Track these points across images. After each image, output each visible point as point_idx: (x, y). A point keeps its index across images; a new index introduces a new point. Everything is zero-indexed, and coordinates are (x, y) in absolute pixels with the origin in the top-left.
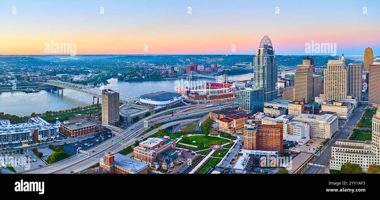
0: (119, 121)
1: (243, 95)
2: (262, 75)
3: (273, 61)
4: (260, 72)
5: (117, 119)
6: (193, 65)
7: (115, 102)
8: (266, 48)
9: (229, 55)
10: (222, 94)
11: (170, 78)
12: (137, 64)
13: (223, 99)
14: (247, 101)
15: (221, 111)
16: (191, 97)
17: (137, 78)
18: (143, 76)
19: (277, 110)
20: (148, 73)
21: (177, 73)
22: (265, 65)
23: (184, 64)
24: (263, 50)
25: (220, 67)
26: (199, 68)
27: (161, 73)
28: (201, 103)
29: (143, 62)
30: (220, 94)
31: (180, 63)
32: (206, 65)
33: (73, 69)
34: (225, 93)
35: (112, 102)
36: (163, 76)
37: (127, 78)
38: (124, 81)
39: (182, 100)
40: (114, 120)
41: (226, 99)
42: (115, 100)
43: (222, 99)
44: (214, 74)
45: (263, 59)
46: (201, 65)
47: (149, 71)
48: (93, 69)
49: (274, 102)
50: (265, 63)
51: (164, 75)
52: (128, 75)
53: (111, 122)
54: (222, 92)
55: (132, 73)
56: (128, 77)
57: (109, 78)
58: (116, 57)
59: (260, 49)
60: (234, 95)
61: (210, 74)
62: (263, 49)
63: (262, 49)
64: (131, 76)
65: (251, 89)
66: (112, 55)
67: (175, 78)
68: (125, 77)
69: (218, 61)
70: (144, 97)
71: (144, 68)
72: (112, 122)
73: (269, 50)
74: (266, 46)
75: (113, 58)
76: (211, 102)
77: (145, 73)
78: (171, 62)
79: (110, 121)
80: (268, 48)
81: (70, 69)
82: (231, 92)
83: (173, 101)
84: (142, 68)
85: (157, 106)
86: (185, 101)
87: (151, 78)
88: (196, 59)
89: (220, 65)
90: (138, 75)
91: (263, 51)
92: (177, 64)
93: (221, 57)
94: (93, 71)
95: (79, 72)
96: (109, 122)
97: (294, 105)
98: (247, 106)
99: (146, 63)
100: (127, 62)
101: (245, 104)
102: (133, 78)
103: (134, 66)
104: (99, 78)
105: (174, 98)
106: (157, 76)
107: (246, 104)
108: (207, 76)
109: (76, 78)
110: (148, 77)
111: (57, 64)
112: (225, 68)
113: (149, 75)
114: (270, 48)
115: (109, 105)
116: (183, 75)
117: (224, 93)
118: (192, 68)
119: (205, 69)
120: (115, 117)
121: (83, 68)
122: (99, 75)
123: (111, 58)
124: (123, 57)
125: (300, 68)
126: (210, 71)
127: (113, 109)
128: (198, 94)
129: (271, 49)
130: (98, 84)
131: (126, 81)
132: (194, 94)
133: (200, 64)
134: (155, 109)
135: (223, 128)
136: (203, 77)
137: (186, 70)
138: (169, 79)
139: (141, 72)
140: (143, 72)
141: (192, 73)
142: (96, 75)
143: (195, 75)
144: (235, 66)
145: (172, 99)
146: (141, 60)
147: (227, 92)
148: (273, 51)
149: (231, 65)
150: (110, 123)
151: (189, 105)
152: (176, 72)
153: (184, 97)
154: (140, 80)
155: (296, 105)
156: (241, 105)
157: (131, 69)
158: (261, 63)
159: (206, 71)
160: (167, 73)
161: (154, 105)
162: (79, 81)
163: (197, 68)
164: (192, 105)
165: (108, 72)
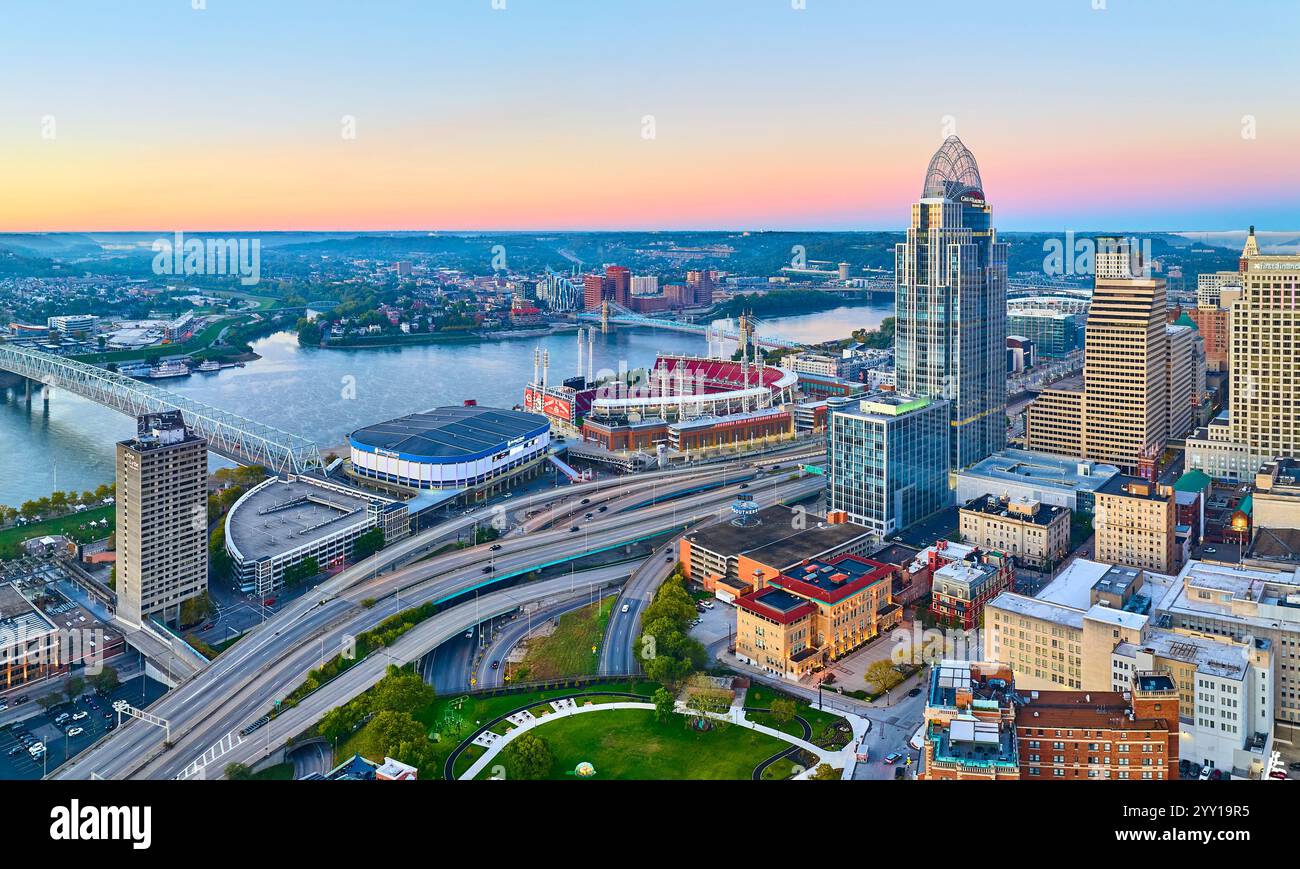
0: (204, 593)
1: (848, 440)
2: (939, 333)
3: (987, 261)
4: (927, 317)
5: (192, 586)
6: (613, 275)
7: (180, 488)
8: (958, 199)
9: (756, 233)
10: (738, 418)
11: (516, 333)
12: (390, 270)
13: (743, 443)
14: (868, 470)
15: (739, 531)
16: (594, 434)
17: (377, 333)
18: (405, 321)
19: (1032, 527)
20: (426, 312)
21: (547, 309)
22: (955, 283)
23: (577, 271)
24: (945, 205)
25: (723, 280)
26: (636, 285)
27: (483, 308)
28: (640, 466)
29: (417, 262)
30: (728, 419)
31: (563, 266)
32: (668, 276)
33: (132, 292)
34: (755, 414)
35: (164, 492)
36: (488, 323)
37: (335, 331)
38: (323, 344)
39: (553, 450)
40: (173, 592)
41: (759, 440)
42: (179, 481)
43: (736, 444)
44: (699, 311)
45: (943, 251)
46: (645, 275)
47: (432, 302)
48: (211, 292)
49: (996, 469)
50: (955, 275)
51: (491, 317)
52: (343, 321)
53: (160, 602)
54: (740, 411)
55: (358, 311)
56: (343, 326)
57: (266, 329)
58: (320, 239)
59: (926, 201)
60: (793, 424)
61: (684, 312)
62: (941, 200)
63: (937, 203)
64: (353, 324)
65: (891, 410)
66: (304, 234)
67: (538, 331)
68: (329, 327)
69: (714, 255)
70: (368, 439)
71: (414, 287)
72: (165, 605)
73: (968, 207)
74: (953, 190)
75: (305, 244)
76: (687, 459)
77: (415, 310)
78: (530, 262)
79: (149, 601)
80: (966, 199)
81: (121, 294)
82: (781, 408)
83: (505, 461)
84: (407, 286)
85: (425, 485)
86: (563, 456)
87: (436, 329)
88: (625, 250)
89: (721, 275)
90: (383, 321)
91: (940, 210)
92: (548, 268)
93: (725, 242)
94: (211, 300)
95: (151, 306)
96: (143, 608)
97: (1125, 500)
98: (869, 496)
99: (432, 264)
100: (356, 263)
101: (860, 486)
102: (362, 330)
103: (377, 278)
104: (224, 331)
105: (512, 445)
106: (460, 321)
107: (867, 488)
108: (668, 324)
109: (128, 333)
110: (423, 328)
111: (78, 271)
112: (742, 286)
113: (430, 320)
114: (972, 200)
115: (144, 508)
116: (570, 316)
117: (744, 416)
118: (609, 290)
119: (660, 291)
120: (180, 575)
121: (171, 288)
122: (224, 320)
123: (296, 247)
124: (347, 243)
125: (1112, 295)
126: (681, 302)
127: (172, 531)
128: (625, 422)
129: (976, 203)
130: (206, 362)
131: (333, 346)
132: (608, 422)
133: (642, 268)
134: (414, 506)
135: (757, 651)
136: (651, 327)
137: (582, 296)
138: (510, 333)
139: (400, 305)
140: (407, 305)
141: (608, 309)
142: (215, 318)
143: (617, 319)
144: (783, 279)
145: (500, 450)
146: (412, 255)
147: (760, 406)
148: (986, 211)
149: (764, 273)
150: (151, 610)
151: (582, 481)
152: (541, 304)
153: (563, 432)
154: (391, 341)
155: (1135, 501)
156: (838, 489)
157: (359, 291)
158: (934, 274)
159: (666, 299)
160: (504, 309)
161: (414, 483)
162: (133, 348)
163: (627, 288)
164: (594, 479)
165: (270, 302)
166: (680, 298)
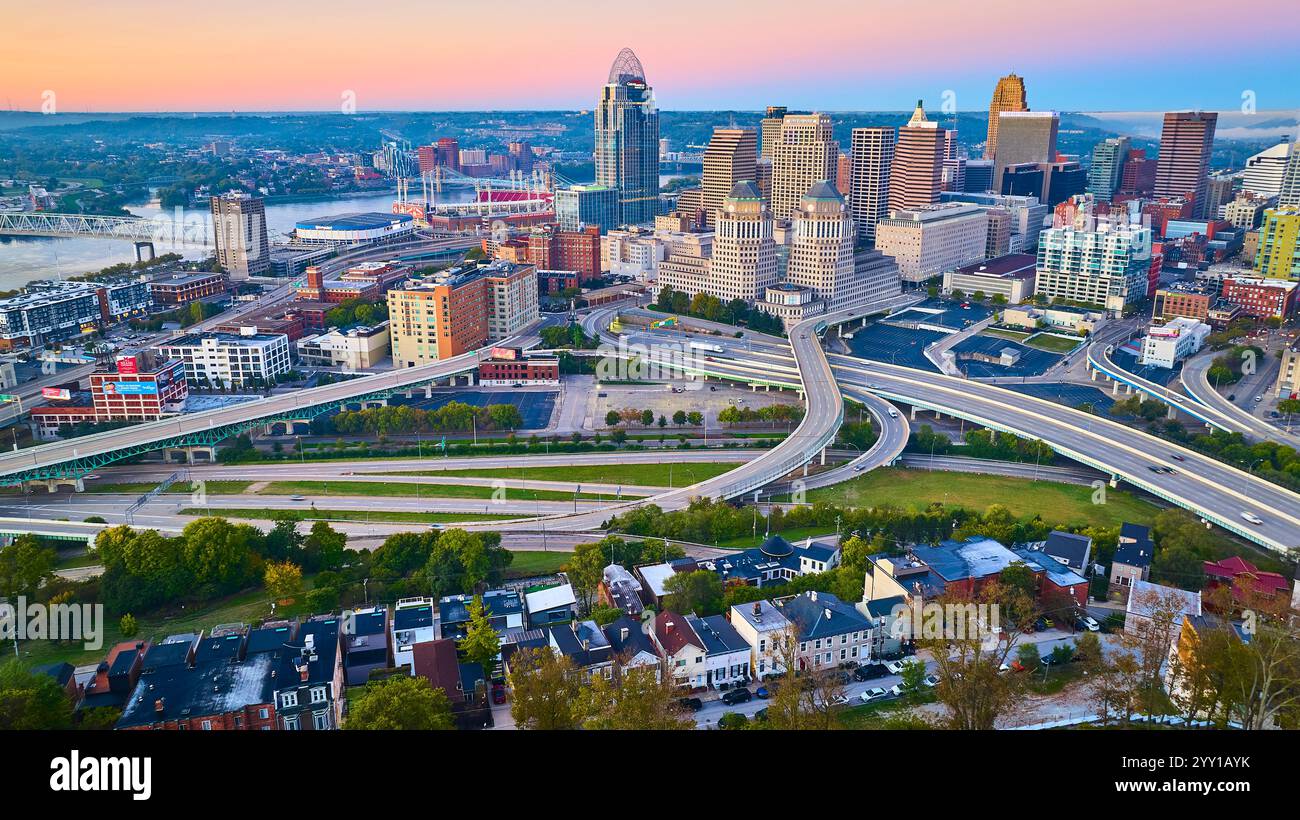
2: (614, 154)
4: (608, 147)
5: (265, 264)
6: (444, 145)
8: (626, 84)
10: (524, 214)
11: (363, 193)
16: (439, 223)
18: (262, 186)
20: (276, 179)
21: (386, 176)
22: (622, 128)
24: (618, 88)
26: (464, 157)
27: (327, 176)
28: (466, 237)
29: (226, 144)
30: (518, 214)
34: (534, 212)
36: (337, 186)
37: (200, 196)
39: (415, 231)
46: (474, 149)
47: (275, 173)
50: (621, 124)
51: (338, 181)
52: (202, 188)
54: (523, 208)
59: (608, 85)
62: (616, 85)
63: (614, 86)
64: (214, 189)
65: (583, 189)
67: (382, 192)
69: (546, 134)
70: (309, 224)
73: (632, 89)
74: (624, 79)
77: (265, 178)
80: (632, 84)
83: (391, 232)
84: (239, 162)
85: (350, 242)
86: (423, 233)
87: (291, 192)
88: (454, 130)
89: (548, 150)
91: (615, 90)
93: (560, 121)
97: (666, 218)
103: (196, 158)
105: (393, 225)
106: (313, 185)
110: (280, 191)
112: (566, 160)
113: (284, 186)
114: (636, 85)
116: (408, 180)
118: (440, 157)
119: (487, 161)
125: (721, 138)
126: (504, 168)
128: (457, 215)
129: (638, 86)
132: (447, 215)
133: (471, 144)
137: (417, 165)
138: (358, 194)
141: (441, 172)
143: (451, 181)
145: (389, 227)
146: (211, 137)
147: (539, 210)
148: (646, 91)
151: (436, 239)
152: (381, 173)
153: (421, 223)
158: (611, 124)
159: (491, 165)
160: (347, 177)
161: (343, 242)
163: (457, 158)
164: (442, 238)
165: (97, 183)
166: (504, 165)
